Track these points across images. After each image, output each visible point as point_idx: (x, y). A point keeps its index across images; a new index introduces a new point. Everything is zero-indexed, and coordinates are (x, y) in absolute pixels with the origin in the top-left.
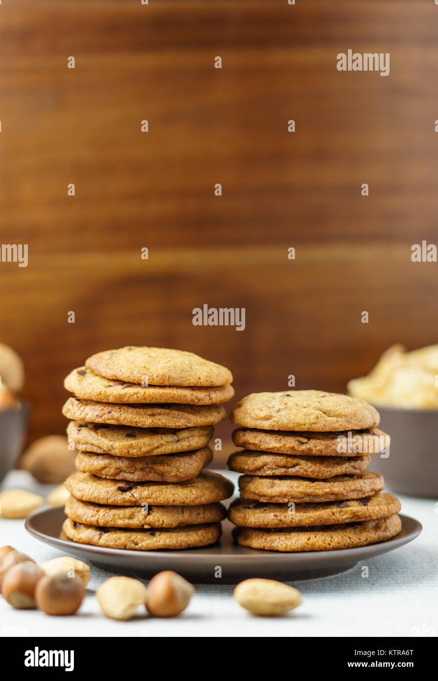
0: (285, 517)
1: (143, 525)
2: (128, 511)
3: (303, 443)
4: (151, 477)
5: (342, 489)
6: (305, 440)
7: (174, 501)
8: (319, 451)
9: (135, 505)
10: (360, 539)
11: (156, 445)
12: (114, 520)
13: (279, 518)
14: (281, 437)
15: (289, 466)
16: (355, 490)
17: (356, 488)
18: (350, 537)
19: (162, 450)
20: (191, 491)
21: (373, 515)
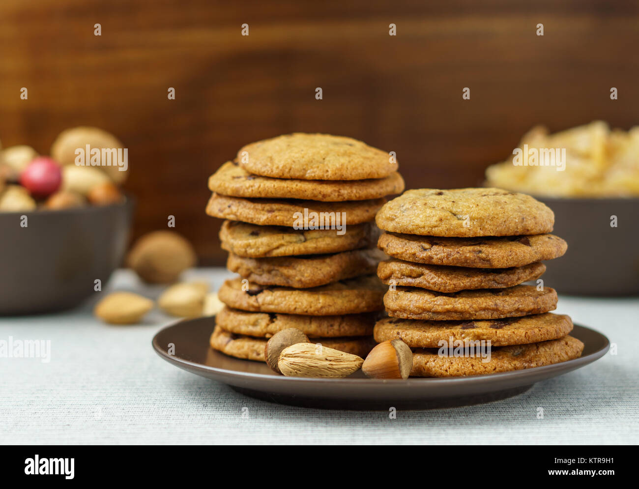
0: (406, 335)
1: (265, 334)
2: (253, 318)
3: (425, 249)
4: (277, 280)
5: (467, 307)
6: (427, 246)
7: (295, 309)
8: (440, 259)
9: (257, 311)
10: (485, 368)
11: (275, 244)
12: (239, 325)
13: (400, 337)
14: (406, 241)
15: (413, 276)
16: (484, 309)
17: (487, 307)
18: (474, 363)
19: (281, 251)
20: (318, 299)
21: (503, 339)
